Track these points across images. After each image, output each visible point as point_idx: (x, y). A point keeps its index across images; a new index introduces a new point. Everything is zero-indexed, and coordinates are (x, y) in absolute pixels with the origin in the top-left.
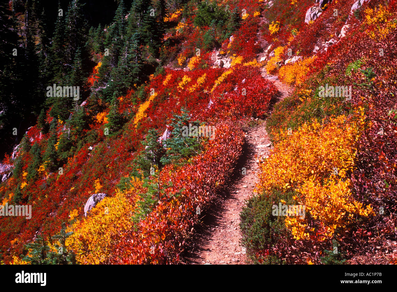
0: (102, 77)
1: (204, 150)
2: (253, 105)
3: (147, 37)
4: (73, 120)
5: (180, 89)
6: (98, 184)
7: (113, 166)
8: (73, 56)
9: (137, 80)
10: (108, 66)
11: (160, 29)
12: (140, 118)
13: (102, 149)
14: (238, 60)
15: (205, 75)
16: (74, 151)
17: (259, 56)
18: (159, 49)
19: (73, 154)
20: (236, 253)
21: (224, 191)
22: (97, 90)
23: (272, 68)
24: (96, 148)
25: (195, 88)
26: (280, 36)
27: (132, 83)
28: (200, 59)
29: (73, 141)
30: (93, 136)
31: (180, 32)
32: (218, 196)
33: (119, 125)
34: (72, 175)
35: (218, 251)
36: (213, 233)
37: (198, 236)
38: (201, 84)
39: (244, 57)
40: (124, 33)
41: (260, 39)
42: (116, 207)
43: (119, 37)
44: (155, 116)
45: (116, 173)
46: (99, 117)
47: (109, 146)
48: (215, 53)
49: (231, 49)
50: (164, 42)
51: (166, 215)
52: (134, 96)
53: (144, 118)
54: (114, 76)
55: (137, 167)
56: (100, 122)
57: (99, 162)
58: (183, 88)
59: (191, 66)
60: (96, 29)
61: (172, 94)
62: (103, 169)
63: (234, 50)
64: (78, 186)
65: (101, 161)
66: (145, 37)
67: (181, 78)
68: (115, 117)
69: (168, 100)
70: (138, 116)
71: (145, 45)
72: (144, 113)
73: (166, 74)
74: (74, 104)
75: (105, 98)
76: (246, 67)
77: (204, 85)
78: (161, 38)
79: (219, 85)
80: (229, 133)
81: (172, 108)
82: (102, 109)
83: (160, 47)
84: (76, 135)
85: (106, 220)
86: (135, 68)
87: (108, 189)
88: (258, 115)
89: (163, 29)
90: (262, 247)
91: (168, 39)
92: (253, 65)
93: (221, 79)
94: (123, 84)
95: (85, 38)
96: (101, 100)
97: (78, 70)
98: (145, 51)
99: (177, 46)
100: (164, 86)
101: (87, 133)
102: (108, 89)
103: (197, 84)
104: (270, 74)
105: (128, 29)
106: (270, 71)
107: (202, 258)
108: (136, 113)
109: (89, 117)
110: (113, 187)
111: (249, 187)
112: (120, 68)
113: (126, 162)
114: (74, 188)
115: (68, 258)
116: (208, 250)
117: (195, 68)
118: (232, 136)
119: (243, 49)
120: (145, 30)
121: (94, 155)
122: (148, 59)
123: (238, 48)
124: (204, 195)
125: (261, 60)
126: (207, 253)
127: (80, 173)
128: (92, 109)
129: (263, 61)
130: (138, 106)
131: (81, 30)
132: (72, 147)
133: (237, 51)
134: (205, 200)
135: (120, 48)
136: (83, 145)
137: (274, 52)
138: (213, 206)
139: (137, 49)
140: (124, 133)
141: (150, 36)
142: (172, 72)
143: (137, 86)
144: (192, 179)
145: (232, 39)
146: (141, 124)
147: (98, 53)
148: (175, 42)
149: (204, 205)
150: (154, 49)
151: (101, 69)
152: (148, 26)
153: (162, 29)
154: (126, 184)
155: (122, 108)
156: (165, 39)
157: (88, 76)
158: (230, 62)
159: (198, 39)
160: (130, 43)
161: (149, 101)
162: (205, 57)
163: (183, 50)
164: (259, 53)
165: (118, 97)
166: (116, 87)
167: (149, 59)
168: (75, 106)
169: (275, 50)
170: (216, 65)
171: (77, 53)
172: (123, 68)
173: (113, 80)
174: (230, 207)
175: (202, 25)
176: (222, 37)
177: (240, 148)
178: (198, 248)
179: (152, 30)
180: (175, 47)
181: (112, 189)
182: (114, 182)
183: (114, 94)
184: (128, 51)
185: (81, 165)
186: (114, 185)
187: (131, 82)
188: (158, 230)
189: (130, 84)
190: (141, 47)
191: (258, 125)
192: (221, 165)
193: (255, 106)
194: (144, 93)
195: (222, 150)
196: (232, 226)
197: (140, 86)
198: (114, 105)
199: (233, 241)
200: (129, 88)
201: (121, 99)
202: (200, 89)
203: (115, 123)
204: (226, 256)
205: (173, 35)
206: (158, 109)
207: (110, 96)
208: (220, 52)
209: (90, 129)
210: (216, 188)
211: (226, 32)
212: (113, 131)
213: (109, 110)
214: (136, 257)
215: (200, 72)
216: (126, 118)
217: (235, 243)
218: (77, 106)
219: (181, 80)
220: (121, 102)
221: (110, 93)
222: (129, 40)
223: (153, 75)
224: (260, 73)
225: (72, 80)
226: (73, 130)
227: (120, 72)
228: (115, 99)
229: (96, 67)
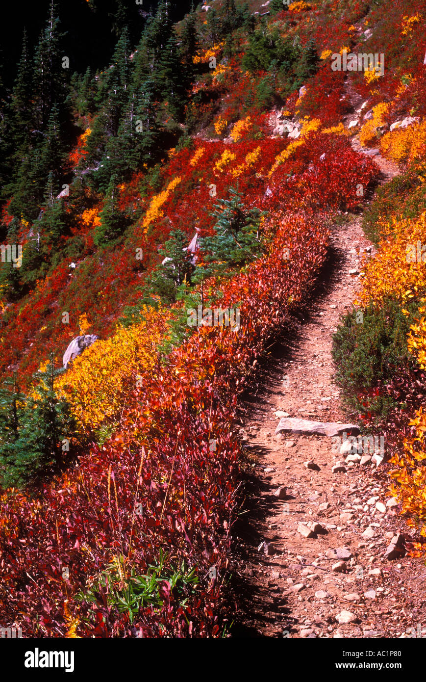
0: (92, 151)
1: (267, 253)
2: (340, 192)
3: (166, 88)
4: (45, 220)
5: (218, 171)
6: (85, 322)
7: (109, 294)
8: (46, 119)
9: (149, 157)
10: (103, 135)
11: (187, 75)
12: (153, 219)
13: (91, 266)
14: (313, 125)
15: (259, 148)
16: (46, 269)
17: (346, 119)
18: (184, 108)
19: (45, 275)
20: (324, 399)
21: (301, 311)
22: (84, 172)
23: (369, 137)
24: (82, 266)
25: (242, 170)
26: (381, 86)
27: (141, 162)
28: (251, 124)
29: (44, 254)
30: (76, 247)
31: (218, 80)
32: (291, 318)
33: (119, 229)
34: (43, 308)
35: (295, 396)
36: (286, 371)
37: (264, 373)
38: (253, 163)
39: (322, 121)
40: (129, 81)
41: (349, 91)
42: (123, 344)
43: (120, 88)
44: (177, 216)
45: (113, 304)
46: (87, 216)
47: (102, 261)
48: (274, 114)
49: (301, 107)
50: (193, 96)
51: (214, 341)
52: (144, 182)
53: (159, 217)
54: (113, 150)
55: (150, 290)
56: (88, 224)
57: (87, 288)
58: (222, 171)
59: (236, 136)
60: (83, 76)
61: (204, 179)
62: (92, 298)
63: (307, 110)
64: (53, 324)
65: (90, 285)
66: (163, 87)
67: (220, 154)
68: (113, 216)
69: (198, 189)
70: (150, 215)
71: (162, 101)
72: (159, 209)
73: (196, 148)
74: (46, 194)
75: (97, 186)
76: (326, 135)
77: (257, 165)
78: (188, 89)
79: (282, 163)
80: (306, 228)
81: (203, 203)
82: (91, 203)
83: (187, 104)
84: (49, 244)
85: (107, 363)
86: (145, 137)
87: (100, 329)
88: (348, 206)
89: (192, 75)
90: (369, 384)
91: (199, 92)
92: (338, 132)
93: (286, 154)
94: (125, 164)
95: (65, 89)
96: (90, 189)
97: (53, 141)
98: (162, 110)
99: (214, 102)
100: (191, 166)
101: (67, 241)
102: (101, 171)
103: (246, 164)
104: (366, 145)
105: (136, 75)
106: (365, 141)
107: (271, 404)
108: (146, 209)
109: (71, 217)
110: (108, 326)
111: (339, 308)
112: (121, 138)
113: (129, 287)
114: (45, 328)
115: (59, 406)
116: (280, 393)
117: (242, 138)
118: (310, 232)
119: (321, 108)
120: (162, 77)
121: (78, 276)
122: (165, 123)
123: (313, 106)
124: (271, 315)
125: (350, 126)
126: (279, 398)
127: (56, 304)
128: (75, 203)
129: (352, 127)
130: (149, 199)
131: (59, 76)
132: (43, 264)
133: (311, 110)
134: (273, 322)
135: (121, 105)
136: (60, 261)
137: (372, 112)
138: (285, 332)
139: (149, 107)
140: (126, 242)
141: (170, 86)
142: (205, 145)
143: (149, 166)
144: (250, 291)
145: (303, 91)
146: (154, 228)
147: (84, 115)
148: (211, 96)
149: (271, 329)
150: (176, 107)
151: (91, 139)
152: (168, 70)
153: (190, 75)
154: (133, 316)
155: (123, 203)
156: (195, 91)
157: (69, 150)
158: (299, 130)
159: (249, 91)
160: (138, 98)
161: (168, 191)
162: (258, 120)
163: (224, 109)
164: (346, 114)
165: (117, 184)
166: (114, 167)
167: (169, 123)
168: (48, 198)
169: (373, 109)
170: (277, 134)
171: (53, 112)
172: (125, 138)
173: (111, 156)
174: (311, 335)
175: (255, 68)
176: (287, 88)
177: (323, 251)
178: (264, 389)
179: (174, 76)
180: (211, 105)
181: (106, 329)
182: (109, 319)
183: (112, 178)
184: (134, 110)
185: (58, 292)
186: (110, 323)
187: (138, 161)
188: (203, 360)
189: (137, 163)
190: (156, 103)
191: (348, 221)
192: (295, 272)
193: (344, 193)
194: (159, 178)
195: (296, 251)
196: (314, 361)
197: (153, 167)
198: (111, 196)
199: (317, 382)
200: (136, 169)
201: (123, 187)
202: (250, 172)
203: (112, 225)
204: (309, 402)
205: (206, 85)
206: (181, 204)
207: (105, 182)
208: (283, 113)
209: (72, 235)
210: (289, 306)
211: (293, 80)
212: (109, 239)
213: (103, 205)
214: (171, 398)
215: (251, 144)
216: (129, 217)
217: (321, 385)
218: (52, 198)
219: (220, 158)
220: (123, 192)
221: (105, 178)
222: (137, 91)
223: (173, 150)
224: (349, 144)
225: (43, 157)
226: (45, 237)
227: (120, 144)
228: (112, 187)
229: (83, 137)
